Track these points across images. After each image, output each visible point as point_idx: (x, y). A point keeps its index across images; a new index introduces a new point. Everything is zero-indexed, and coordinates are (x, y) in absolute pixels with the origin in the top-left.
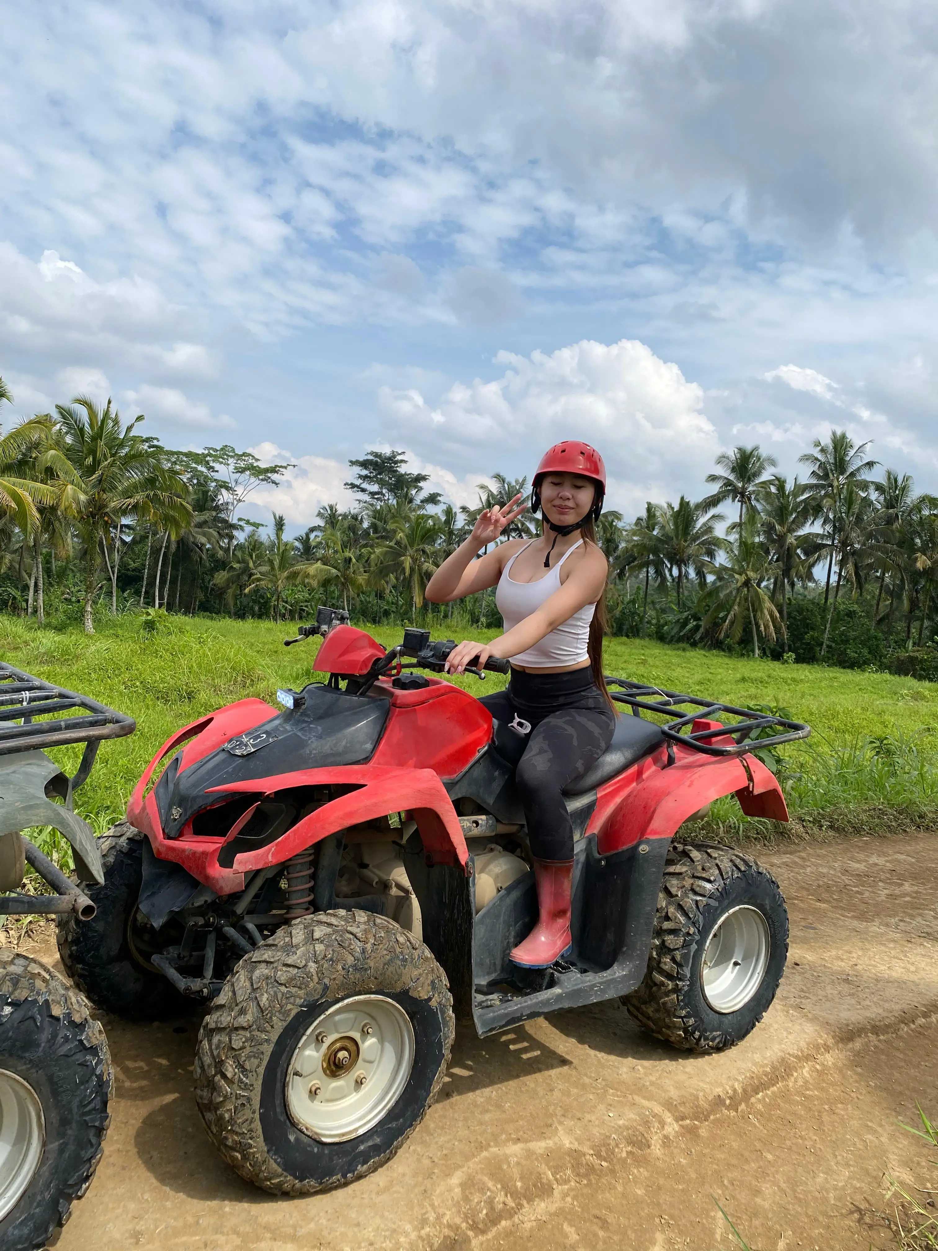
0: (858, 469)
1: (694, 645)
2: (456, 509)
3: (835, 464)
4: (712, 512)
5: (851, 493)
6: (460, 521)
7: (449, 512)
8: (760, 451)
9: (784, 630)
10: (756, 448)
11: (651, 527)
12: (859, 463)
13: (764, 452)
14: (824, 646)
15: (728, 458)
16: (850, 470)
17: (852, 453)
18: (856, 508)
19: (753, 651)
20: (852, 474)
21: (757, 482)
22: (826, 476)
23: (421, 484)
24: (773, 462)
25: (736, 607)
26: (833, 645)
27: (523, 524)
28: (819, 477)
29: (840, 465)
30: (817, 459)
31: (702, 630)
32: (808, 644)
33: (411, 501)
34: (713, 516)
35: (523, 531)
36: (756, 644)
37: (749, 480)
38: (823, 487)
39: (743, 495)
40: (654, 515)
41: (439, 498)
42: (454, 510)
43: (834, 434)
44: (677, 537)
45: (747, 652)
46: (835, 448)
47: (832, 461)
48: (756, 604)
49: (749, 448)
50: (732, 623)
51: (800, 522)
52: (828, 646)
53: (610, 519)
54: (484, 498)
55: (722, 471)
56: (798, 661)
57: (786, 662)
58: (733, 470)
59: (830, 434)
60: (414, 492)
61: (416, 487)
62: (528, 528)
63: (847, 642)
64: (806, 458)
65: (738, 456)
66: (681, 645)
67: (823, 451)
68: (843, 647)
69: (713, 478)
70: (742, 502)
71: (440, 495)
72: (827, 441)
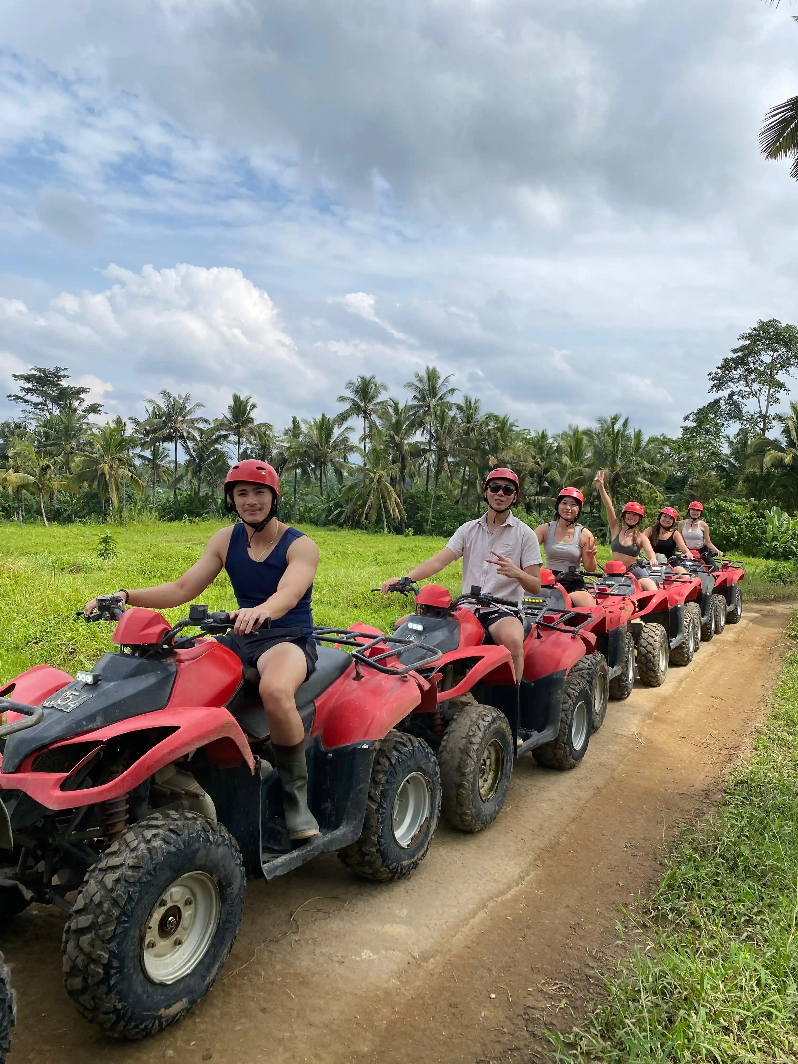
0: (445, 394)
1: (341, 526)
2: (125, 419)
3: (429, 390)
4: (345, 425)
5: (443, 412)
6: (129, 430)
7: (119, 422)
8: (376, 379)
9: (404, 512)
10: (373, 377)
11: (296, 436)
12: (445, 390)
13: (378, 380)
14: (429, 522)
15: (353, 384)
16: (439, 395)
17: (440, 382)
18: (446, 424)
19: (383, 529)
20: (441, 398)
21: (375, 402)
22: (424, 399)
23: (82, 396)
24: (385, 388)
25: (372, 497)
26: (435, 521)
27: (189, 433)
28: (419, 400)
29: (433, 391)
30: (418, 387)
31: (344, 515)
32: (418, 521)
33: (75, 410)
34: (347, 429)
35: (188, 438)
36: (385, 523)
37: (370, 401)
38: (422, 407)
39: (365, 412)
40: (299, 427)
41: (100, 408)
42: (124, 421)
43: (428, 368)
44: (321, 445)
45: (379, 529)
46: (429, 379)
47: (427, 388)
48: (386, 494)
49: (368, 376)
50: (370, 508)
51: (408, 433)
52: (432, 522)
53: (263, 430)
54: (150, 410)
55: (350, 394)
56: (415, 534)
57: (407, 535)
58: (357, 392)
59: (425, 368)
60: (76, 403)
61: (78, 399)
62: (194, 437)
63: (443, 518)
64: (410, 385)
65: (360, 383)
66: (332, 527)
67: (421, 380)
68: (442, 522)
69: (342, 399)
70: (365, 418)
71: (101, 406)
72: (423, 374)
